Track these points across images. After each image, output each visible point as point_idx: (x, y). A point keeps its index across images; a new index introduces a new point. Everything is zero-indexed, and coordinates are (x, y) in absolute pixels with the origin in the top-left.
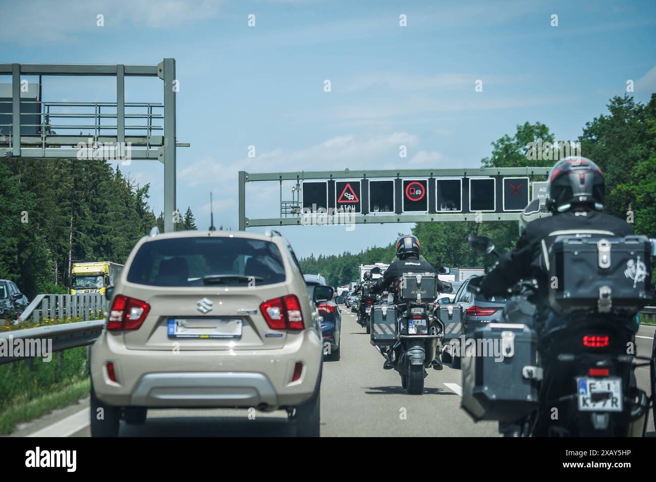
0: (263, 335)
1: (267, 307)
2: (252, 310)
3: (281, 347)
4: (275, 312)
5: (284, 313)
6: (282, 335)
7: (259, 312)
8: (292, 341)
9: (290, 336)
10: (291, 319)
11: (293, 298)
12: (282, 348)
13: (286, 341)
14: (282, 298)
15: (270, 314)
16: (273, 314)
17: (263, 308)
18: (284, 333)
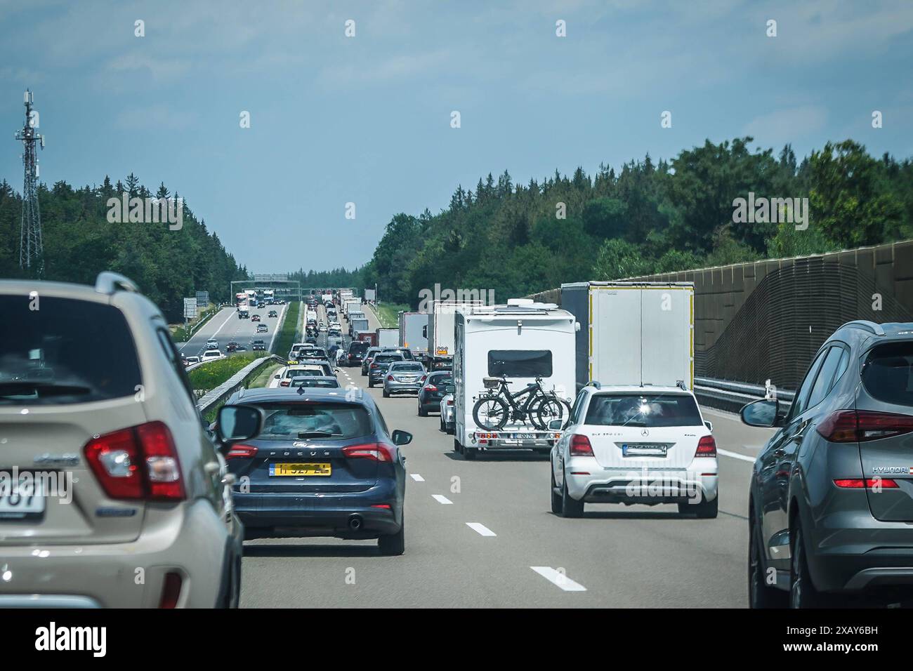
0: (92, 513)
1: (100, 450)
2: (67, 456)
3: (133, 537)
4: (119, 460)
5: (139, 461)
6: (133, 513)
7: (82, 463)
8: (158, 523)
9: (152, 512)
10: (153, 476)
11: (158, 428)
12: (135, 540)
13: (143, 525)
14: (134, 430)
15: (108, 466)
16: (114, 465)
17: (92, 451)
18: (139, 508)
